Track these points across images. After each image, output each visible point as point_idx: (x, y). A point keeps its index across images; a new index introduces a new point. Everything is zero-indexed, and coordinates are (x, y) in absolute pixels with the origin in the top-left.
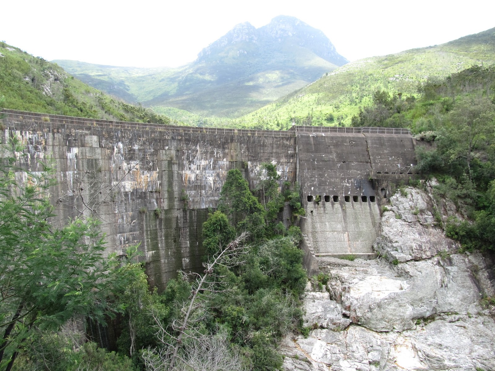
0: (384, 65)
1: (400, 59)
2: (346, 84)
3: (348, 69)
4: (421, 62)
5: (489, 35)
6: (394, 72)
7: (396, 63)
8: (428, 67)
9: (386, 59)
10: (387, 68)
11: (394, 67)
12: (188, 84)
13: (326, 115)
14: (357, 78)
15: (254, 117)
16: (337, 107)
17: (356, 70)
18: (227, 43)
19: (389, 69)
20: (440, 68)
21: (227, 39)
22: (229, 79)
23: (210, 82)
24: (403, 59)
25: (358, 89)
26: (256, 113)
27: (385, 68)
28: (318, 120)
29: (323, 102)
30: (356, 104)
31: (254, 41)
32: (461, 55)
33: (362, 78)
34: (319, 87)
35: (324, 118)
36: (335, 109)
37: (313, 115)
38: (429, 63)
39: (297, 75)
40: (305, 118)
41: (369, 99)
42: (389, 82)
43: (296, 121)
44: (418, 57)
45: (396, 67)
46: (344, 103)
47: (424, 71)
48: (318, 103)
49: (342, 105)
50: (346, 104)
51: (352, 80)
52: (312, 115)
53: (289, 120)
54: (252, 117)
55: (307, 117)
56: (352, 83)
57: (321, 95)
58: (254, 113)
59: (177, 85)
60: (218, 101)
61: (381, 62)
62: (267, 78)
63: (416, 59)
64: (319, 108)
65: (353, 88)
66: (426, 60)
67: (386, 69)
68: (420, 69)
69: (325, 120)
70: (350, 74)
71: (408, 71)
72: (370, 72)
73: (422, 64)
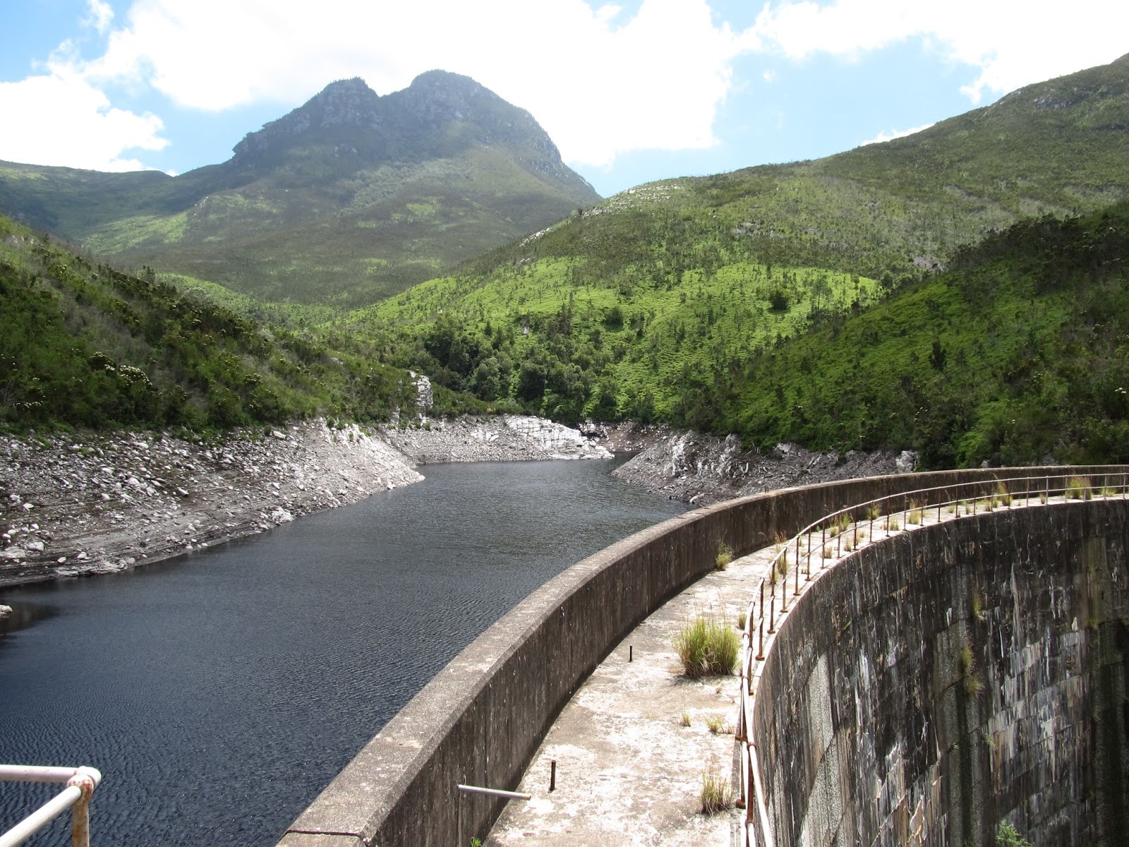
0: (712, 197)
1: (745, 186)
2: (634, 239)
3: (632, 203)
4: (793, 195)
5: (914, 146)
6: (740, 215)
7: (741, 196)
8: (811, 208)
9: (714, 185)
10: (721, 205)
11: (737, 203)
12: (212, 217)
13: (603, 310)
14: (658, 225)
15: (402, 307)
16: (625, 293)
17: (652, 207)
18: (307, 125)
19: (727, 208)
20: (838, 213)
21: (308, 116)
22: (316, 210)
23: (269, 215)
24: (752, 187)
25: (663, 250)
26: (408, 299)
27: (717, 206)
28: (585, 323)
29: (586, 278)
30: (670, 287)
31: (375, 126)
32: (870, 185)
33: (669, 226)
34: (571, 242)
35: (600, 319)
36: (622, 298)
37: (573, 311)
38: (813, 200)
39: (480, 209)
40: (554, 318)
41: (697, 276)
42: (733, 239)
43: (532, 322)
44: (785, 185)
45: (740, 202)
46: (641, 283)
47: (804, 216)
48: (576, 279)
49: (636, 288)
50: (646, 285)
51: (648, 229)
52: (570, 311)
53: (511, 320)
54: (396, 308)
55: (558, 315)
56: (649, 237)
57: (580, 261)
58: (401, 296)
59: (186, 219)
60: (295, 262)
61: (704, 191)
62: (410, 212)
63: (781, 189)
64: (583, 294)
65: (652, 247)
66: (804, 191)
67: (721, 209)
68: (796, 212)
69: (603, 322)
70: (640, 215)
71: (770, 214)
72: (684, 211)
73: (797, 202)
